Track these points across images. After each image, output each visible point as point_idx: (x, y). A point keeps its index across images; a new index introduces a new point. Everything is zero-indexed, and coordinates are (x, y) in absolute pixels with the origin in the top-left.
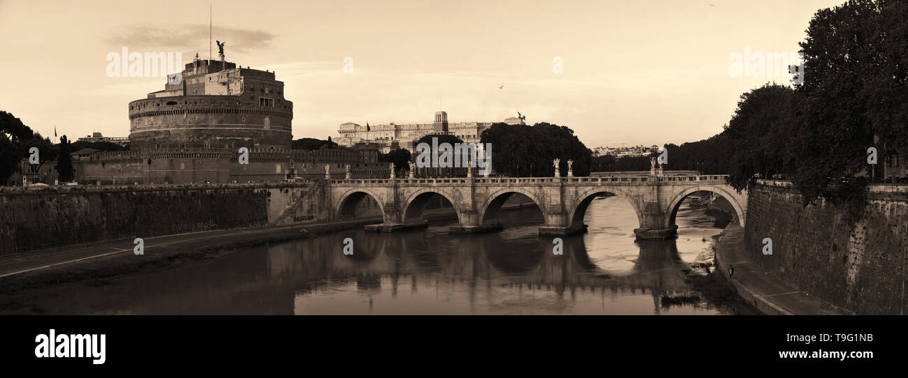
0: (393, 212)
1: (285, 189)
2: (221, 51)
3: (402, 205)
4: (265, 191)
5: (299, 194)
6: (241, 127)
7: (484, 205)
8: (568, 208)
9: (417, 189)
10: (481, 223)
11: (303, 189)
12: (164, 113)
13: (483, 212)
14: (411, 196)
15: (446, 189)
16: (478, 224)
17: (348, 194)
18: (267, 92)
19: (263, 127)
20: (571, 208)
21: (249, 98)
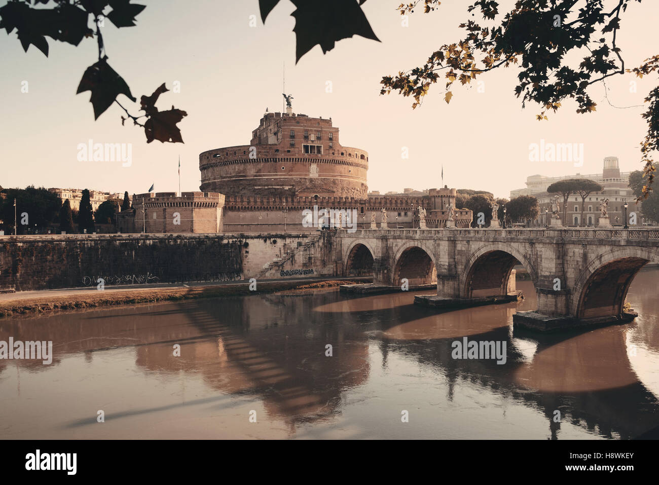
1: (272, 240)
2: (289, 104)
3: (391, 261)
4: (240, 241)
5: (293, 245)
6: (281, 176)
7: (465, 267)
8: (571, 283)
9: (404, 241)
10: (462, 294)
11: (299, 240)
12: (211, 165)
14: (399, 250)
16: (458, 296)
17: (352, 246)
18: (313, 139)
19: (308, 175)
20: (576, 284)
21: (289, 146)
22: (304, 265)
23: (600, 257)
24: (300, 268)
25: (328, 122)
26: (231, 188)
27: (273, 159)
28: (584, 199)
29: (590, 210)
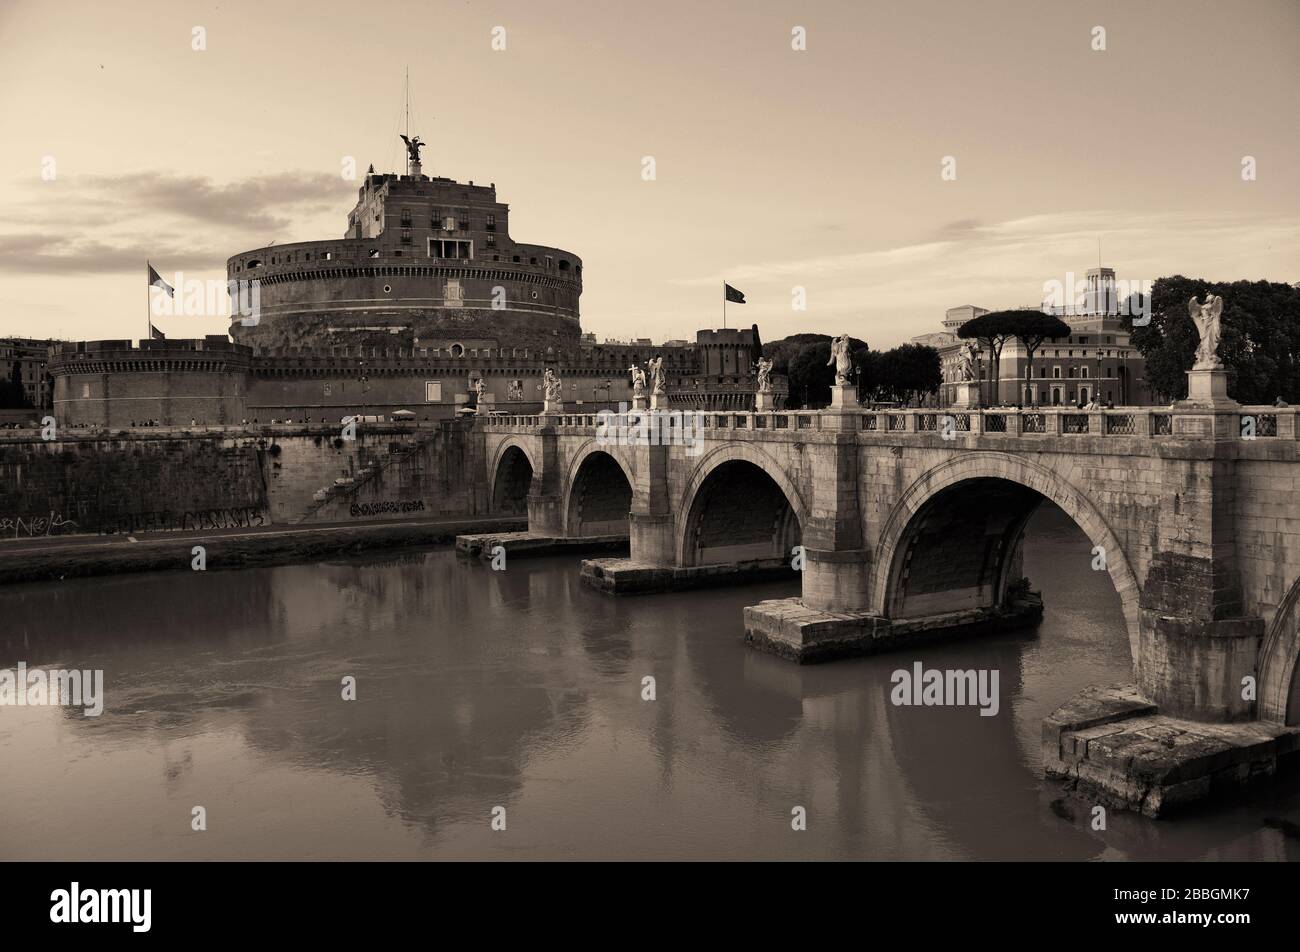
1: (333, 439)
2: (414, 157)
3: (563, 479)
5: (383, 450)
6: (382, 305)
7: (685, 499)
8: (870, 536)
9: (583, 440)
10: (679, 556)
14: (575, 460)
16: (671, 561)
17: (502, 451)
18: (450, 229)
19: (441, 303)
20: (882, 539)
21: (399, 241)
22: (403, 491)
23: (927, 476)
24: (394, 499)
25: (490, 192)
26: (282, 333)
27: (366, 269)
28: (1030, 354)
29: (1057, 376)
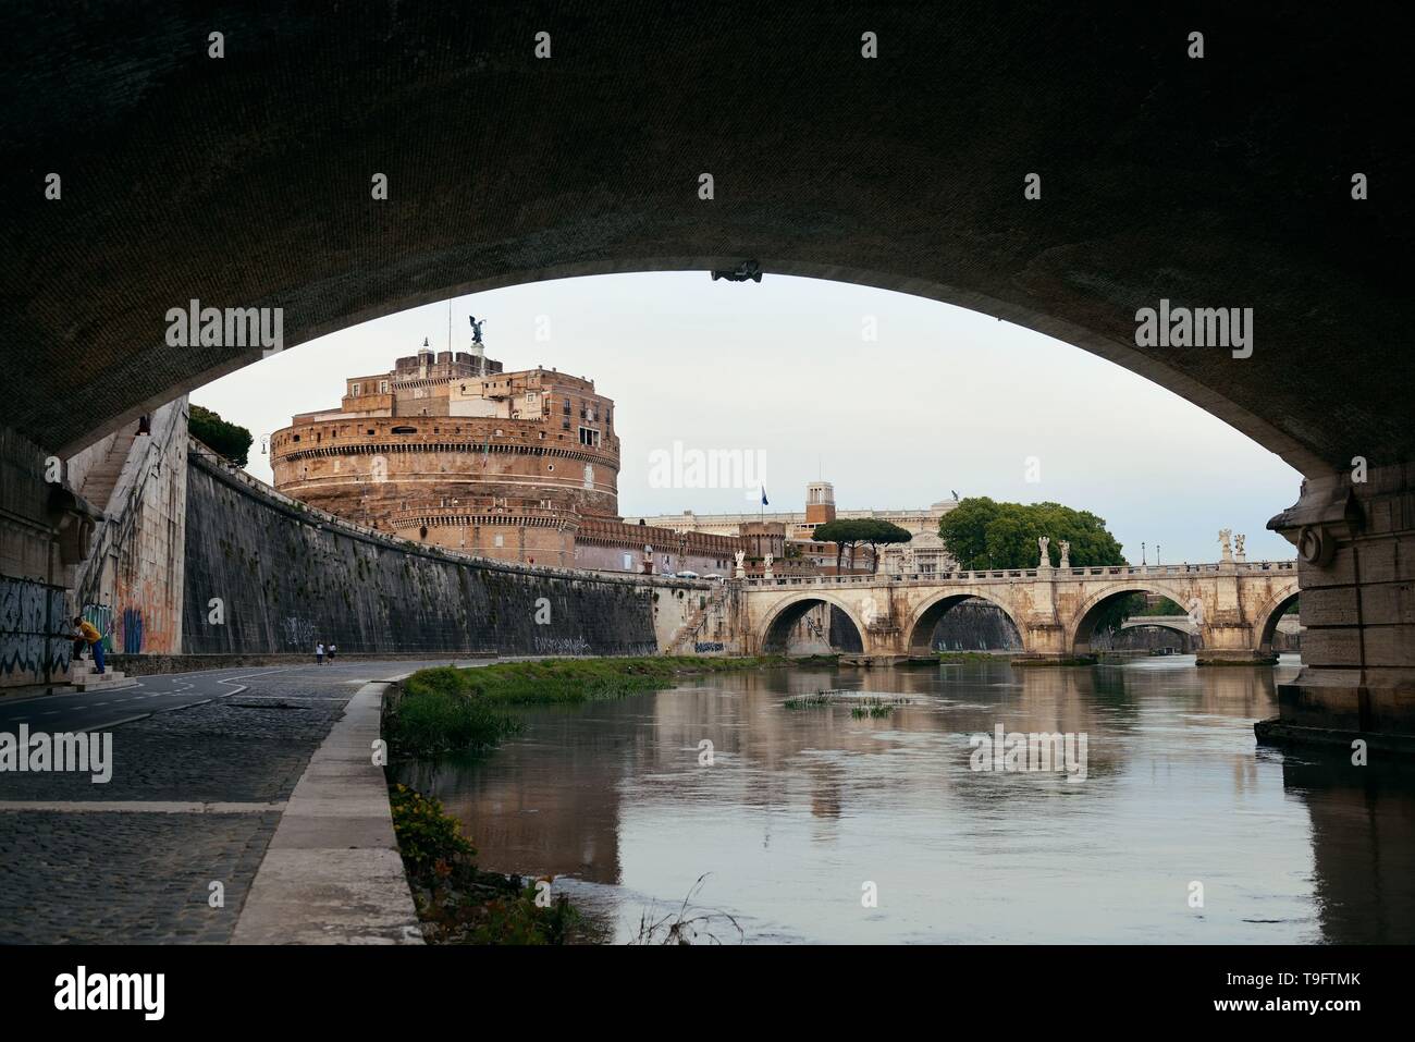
0: (888, 633)
2: (477, 337)
3: (902, 620)
4: (651, 591)
5: (697, 603)
6: (547, 482)
7: (1076, 615)
8: (1251, 616)
9: (936, 589)
10: (1069, 649)
11: (702, 594)
12: (384, 450)
13: (1073, 628)
14: (922, 603)
15: (994, 589)
16: (1064, 651)
17: (785, 605)
18: (590, 419)
19: (581, 483)
20: (1257, 618)
21: (562, 426)
22: (716, 635)
23: (1285, 589)
25: (588, 385)
27: (536, 449)
